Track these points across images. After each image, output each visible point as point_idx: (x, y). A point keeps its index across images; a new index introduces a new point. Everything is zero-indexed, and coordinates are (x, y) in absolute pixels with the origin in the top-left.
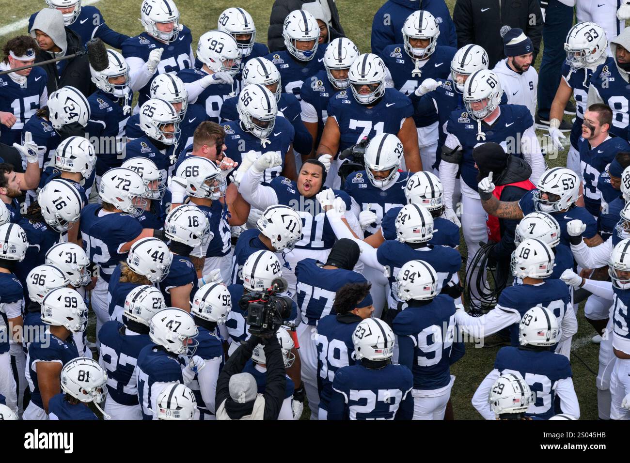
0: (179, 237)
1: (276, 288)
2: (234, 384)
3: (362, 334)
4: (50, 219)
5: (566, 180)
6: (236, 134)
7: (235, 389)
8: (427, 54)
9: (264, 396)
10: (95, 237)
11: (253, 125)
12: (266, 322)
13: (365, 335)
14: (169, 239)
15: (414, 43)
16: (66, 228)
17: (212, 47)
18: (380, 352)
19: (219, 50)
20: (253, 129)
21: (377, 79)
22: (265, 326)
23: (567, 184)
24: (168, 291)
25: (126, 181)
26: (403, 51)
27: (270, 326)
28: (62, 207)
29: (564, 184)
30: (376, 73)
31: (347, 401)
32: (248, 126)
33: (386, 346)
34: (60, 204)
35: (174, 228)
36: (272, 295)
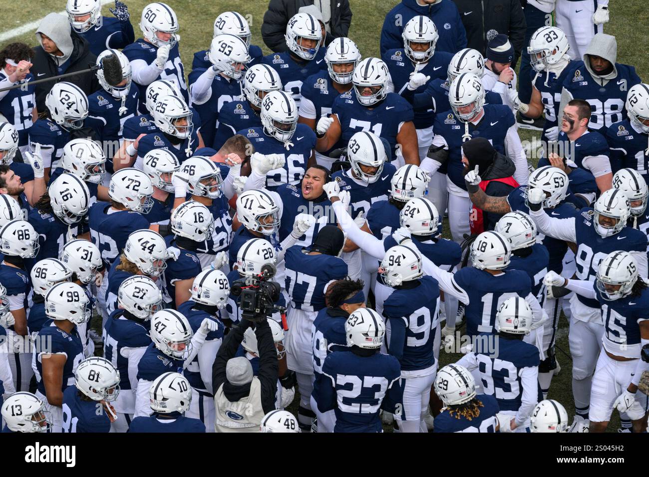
0: (185, 232)
1: (266, 274)
2: (231, 368)
3: (355, 322)
4: (57, 211)
5: (557, 178)
6: (260, 137)
7: (233, 372)
8: (428, 58)
9: (259, 378)
10: (104, 234)
11: (275, 128)
12: (259, 307)
13: (357, 323)
14: (174, 234)
15: (414, 47)
16: (74, 220)
17: (222, 49)
18: (371, 340)
19: (228, 53)
20: (275, 133)
21: (379, 82)
22: (258, 311)
23: (558, 182)
24: (173, 283)
25: (136, 181)
26: (404, 55)
27: (262, 311)
28: (68, 199)
29: (556, 182)
30: (378, 76)
31: (334, 385)
32: (270, 130)
33: (376, 335)
34: (66, 195)
35: (180, 224)
36: (262, 280)
